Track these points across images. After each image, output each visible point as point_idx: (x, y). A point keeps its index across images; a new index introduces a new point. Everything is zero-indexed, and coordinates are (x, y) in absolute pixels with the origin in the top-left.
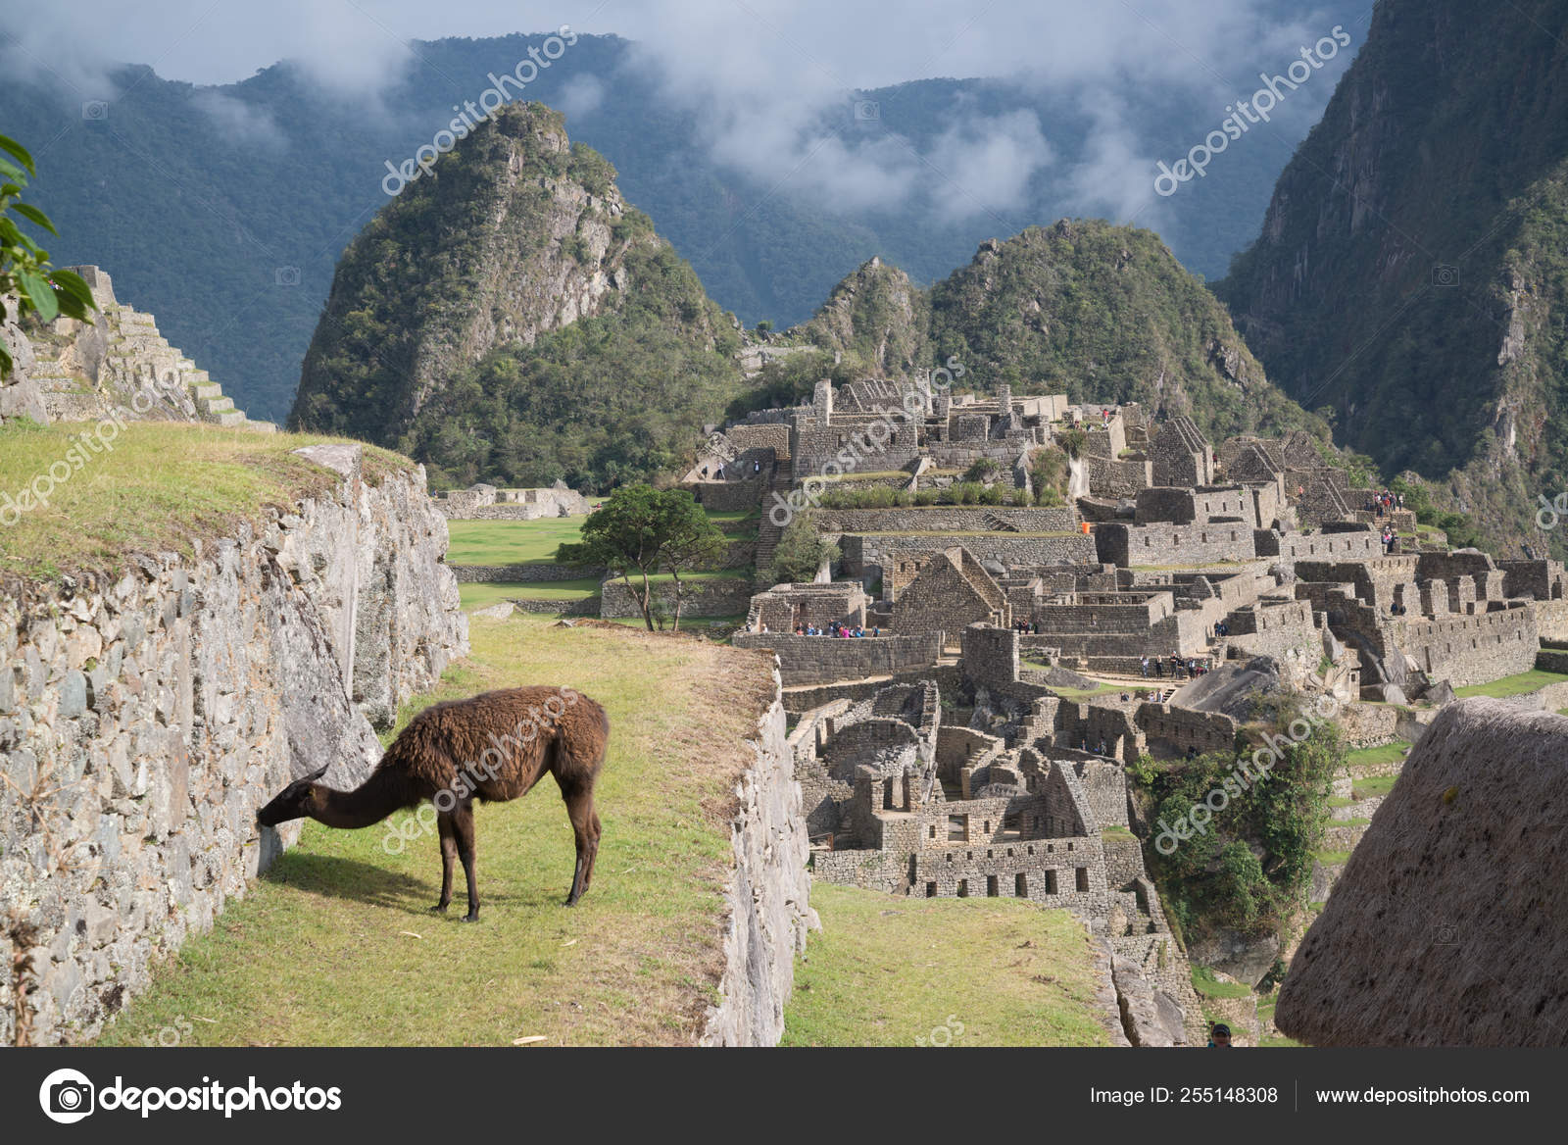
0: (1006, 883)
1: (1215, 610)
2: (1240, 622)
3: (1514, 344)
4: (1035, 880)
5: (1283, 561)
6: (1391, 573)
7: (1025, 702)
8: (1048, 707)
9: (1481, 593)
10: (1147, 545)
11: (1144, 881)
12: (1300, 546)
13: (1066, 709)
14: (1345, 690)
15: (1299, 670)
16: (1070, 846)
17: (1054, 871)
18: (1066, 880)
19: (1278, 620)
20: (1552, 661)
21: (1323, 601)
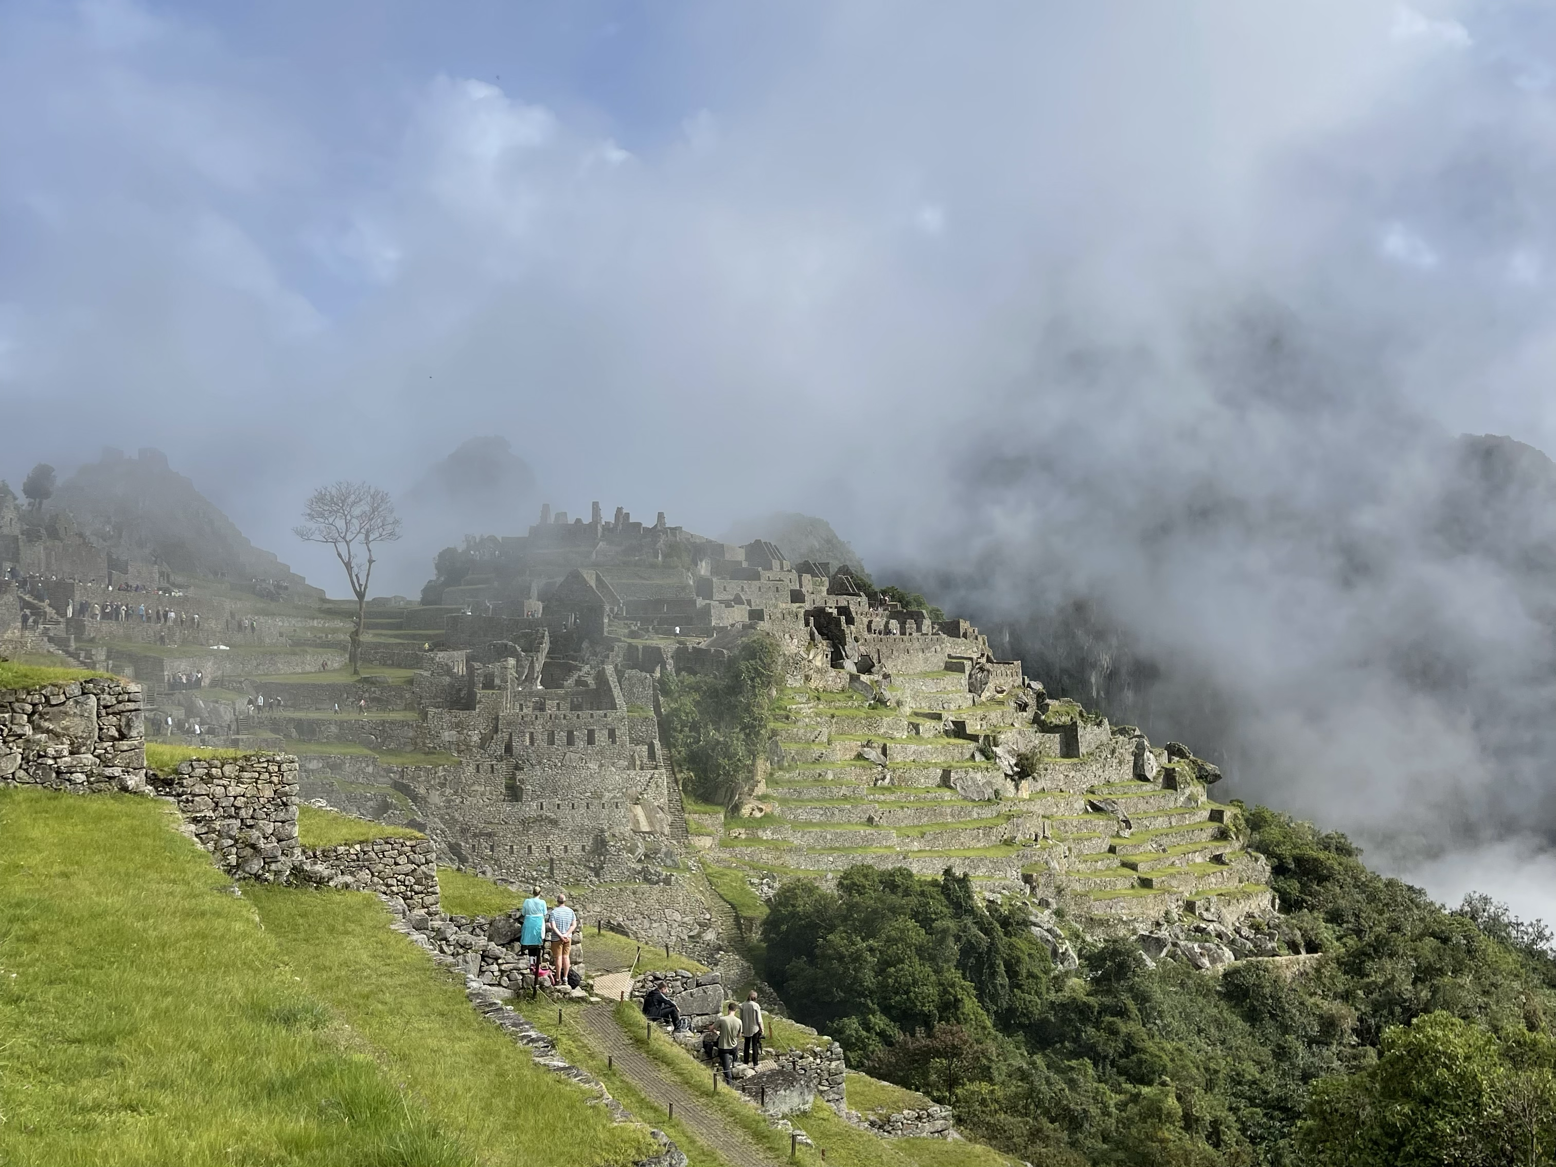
0: (561, 737)
2: (755, 615)
4: (580, 735)
7: (609, 648)
8: (621, 648)
9: (919, 629)
10: (725, 590)
11: (657, 742)
13: (631, 649)
15: (789, 646)
16: (605, 715)
17: (593, 730)
19: (780, 616)
20: (954, 666)
21: (815, 614)
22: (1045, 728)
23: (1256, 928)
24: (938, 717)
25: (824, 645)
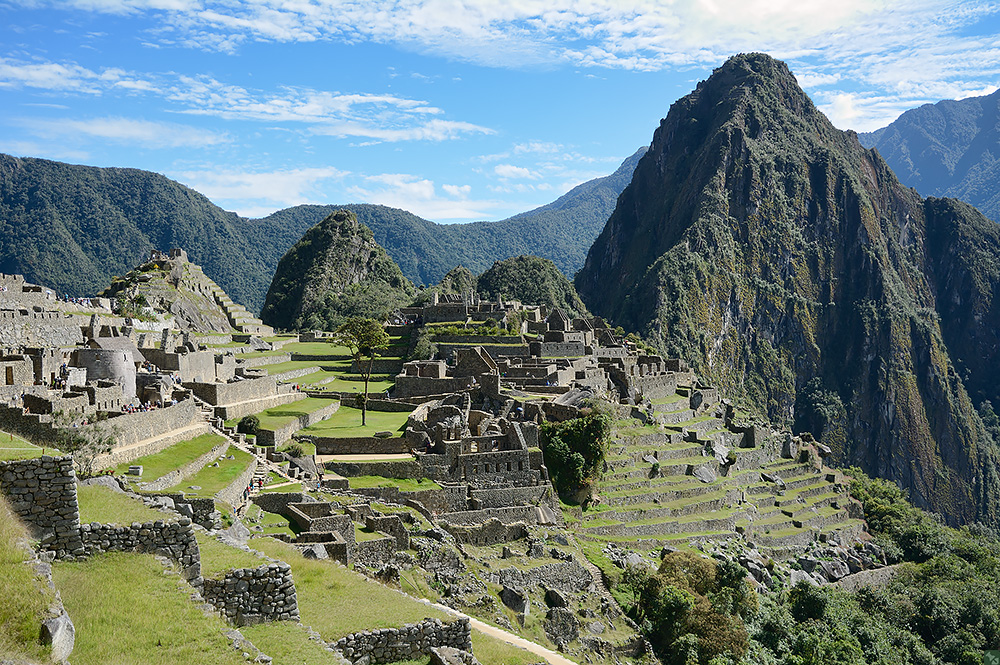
0: (492, 467)
1: (572, 371)
2: (580, 375)
5: (594, 356)
7: (502, 401)
8: (510, 403)
9: (659, 369)
10: (548, 350)
11: (544, 467)
15: (599, 392)
16: (517, 453)
17: (510, 462)
18: (515, 466)
19: (593, 374)
20: (681, 392)
21: (608, 369)
22: (735, 430)
23: (859, 548)
25: (615, 389)
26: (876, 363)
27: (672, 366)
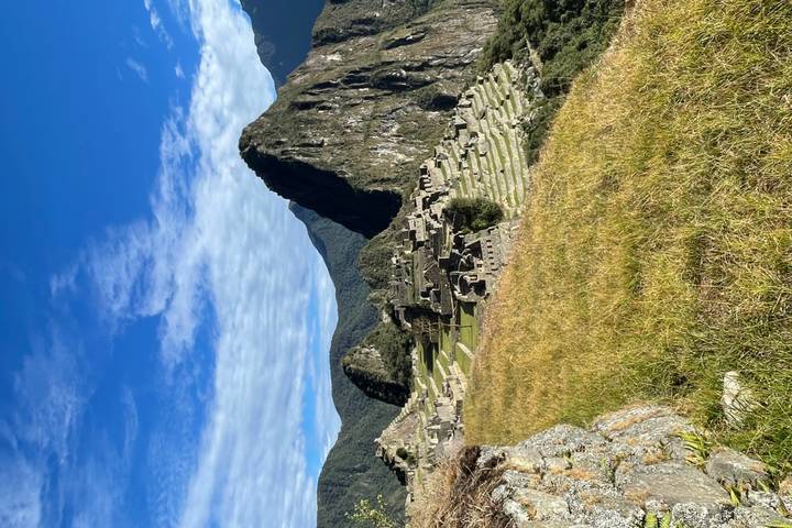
0: (491, 255)
1: (433, 222)
2: (435, 217)
3: (380, 189)
4: (490, 250)
5: (422, 213)
6: (424, 194)
7: (452, 255)
8: (454, 251)
9: (427, 178)
10: (420, 238)
12: (419, 210)
13: (454, 247)
14: (446, 198)
15: (443, 206)
16: (482, 244)
17: (487, 246)
18: (488, 244)
19: (434, 211)
20: (439, 165)
21: (430, 203)
22: (457, 135)
23: (518, 64)
24: (460, 164)
25: (440, 198)
26: (407, 69)
27: (424, 171)
